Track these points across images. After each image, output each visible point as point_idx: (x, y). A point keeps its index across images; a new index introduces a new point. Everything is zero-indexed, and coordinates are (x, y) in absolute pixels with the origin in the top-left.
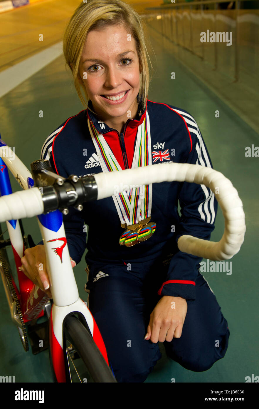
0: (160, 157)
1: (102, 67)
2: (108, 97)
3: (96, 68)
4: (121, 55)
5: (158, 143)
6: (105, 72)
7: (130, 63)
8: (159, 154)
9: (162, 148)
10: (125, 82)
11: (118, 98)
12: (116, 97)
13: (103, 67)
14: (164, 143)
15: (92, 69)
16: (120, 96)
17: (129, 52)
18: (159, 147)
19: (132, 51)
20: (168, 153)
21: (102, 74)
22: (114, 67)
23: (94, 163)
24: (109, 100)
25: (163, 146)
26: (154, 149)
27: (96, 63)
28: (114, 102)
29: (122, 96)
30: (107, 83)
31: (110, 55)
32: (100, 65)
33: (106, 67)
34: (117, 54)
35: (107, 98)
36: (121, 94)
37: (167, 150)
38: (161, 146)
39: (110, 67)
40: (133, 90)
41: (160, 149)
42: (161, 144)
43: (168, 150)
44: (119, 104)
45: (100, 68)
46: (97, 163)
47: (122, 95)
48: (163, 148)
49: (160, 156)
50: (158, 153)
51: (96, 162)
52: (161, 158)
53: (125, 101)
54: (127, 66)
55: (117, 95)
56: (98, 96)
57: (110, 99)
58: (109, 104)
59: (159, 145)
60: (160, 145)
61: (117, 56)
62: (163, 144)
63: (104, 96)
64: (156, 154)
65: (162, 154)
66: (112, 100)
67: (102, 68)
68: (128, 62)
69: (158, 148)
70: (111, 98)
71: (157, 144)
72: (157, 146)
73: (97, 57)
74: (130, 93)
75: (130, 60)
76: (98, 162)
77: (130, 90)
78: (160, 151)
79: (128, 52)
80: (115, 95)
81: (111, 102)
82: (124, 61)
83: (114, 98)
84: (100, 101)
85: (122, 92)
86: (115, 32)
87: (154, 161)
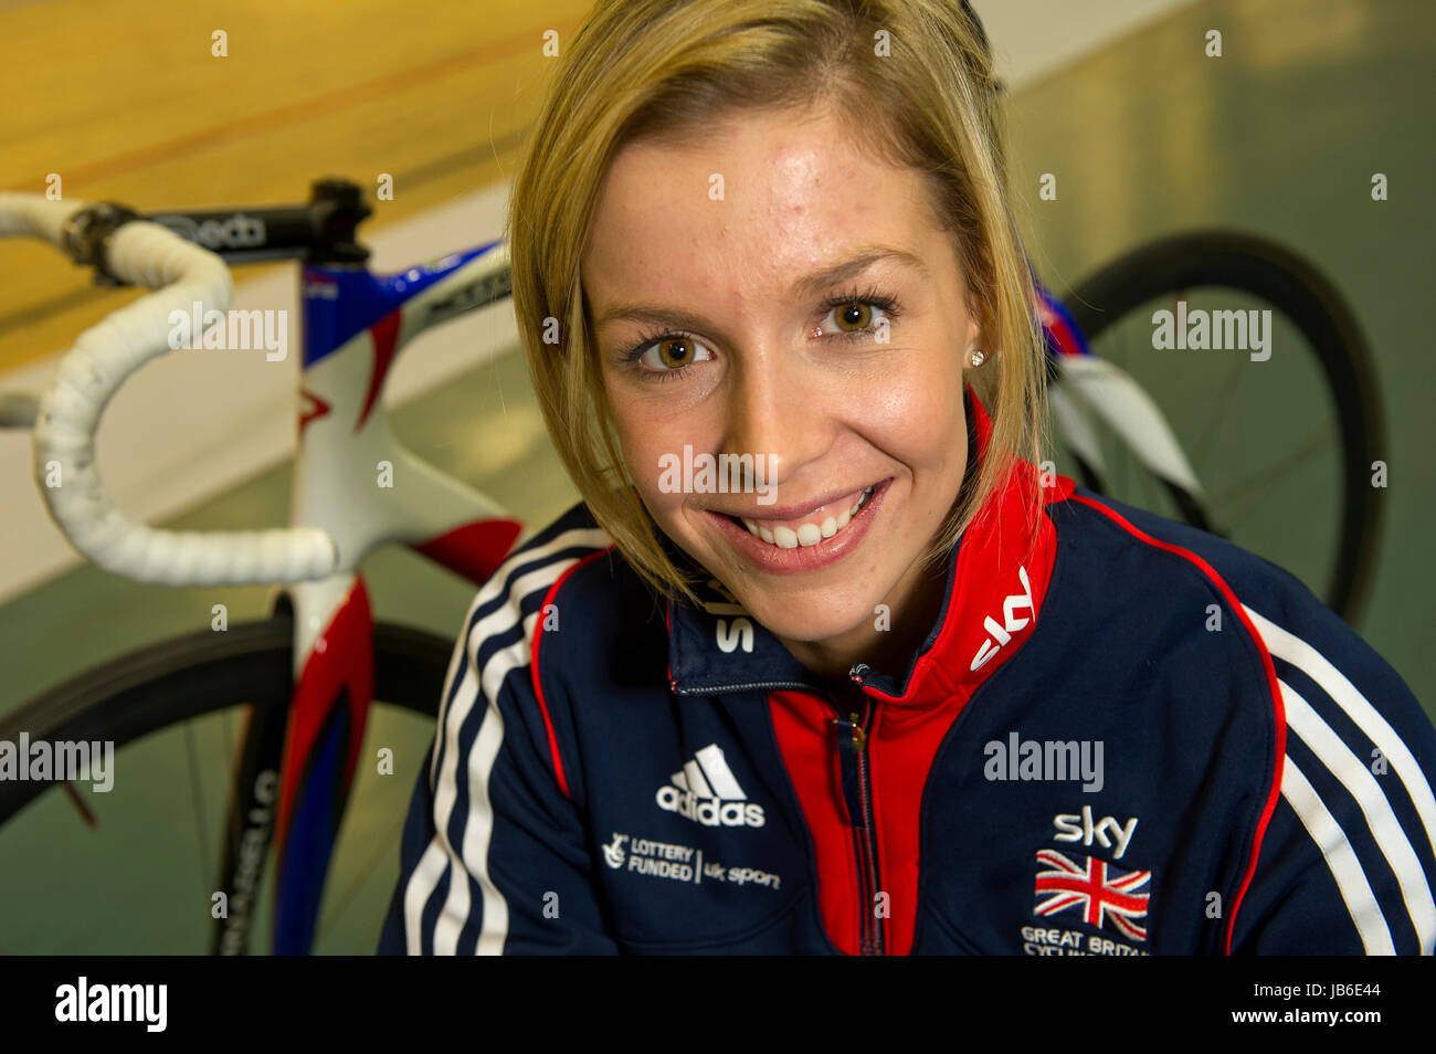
0: (1086, 898)
1: (712, 353)
2: (752, 526)
3: (677, 352)
4: (816, 282)
5: (1088, 810)
6: (723, 378)
8: (1085, 877)
9: (1112, 848)
11: (809, 533)
12: (795, 531)
13: (715, 349)
14: (1133, 823)
15: (654, 358)
16: (819, 524)
18: (1095, 839)
19: (891, 254)
20: (1140, 896)
21: (708, 389)
23: (701, 801)
24: (758, 544)
25: (1125, 838)
26: (1059, 836)
27: (675, 326)
28: (783, 559)
29: (833, 523)
31: (743, 290)
32: (697, 340)
33: (731, 352)
34: (790, 278)
35: (747, 530)
37: (1143, 872)
38: (1108, 832)
39: (746, 355)
40: (914, 482)
41: (1098, 852)
42: (1110, 822)
43: (1147, 877)
44: (815, 566)
45: (701, 354)
46: (714, 808)
47: (837, 515)
48: (1119, 854)
49: (1094, 889)
50: (1085, 869)
51: (710, 801)
52: (1095, 906)
56: (690, 513)
57: (762, 540)
58: (758, 563)
59: (1096, 822)
60: (1103, 825)
61: (794, 289)
62: (1123, 826)
64: (1064, 874)
65: (1105, 883)
66: (775, 545)
67: (713, 357)
69: (1089, 842)
70: (767, 535)
71: (1079, 812)
72: (1081, 824)
76: (723, 803)
77: (891, 480)
78: (1096, 859)
79: (865, 261)
80: (788, 518)
81: (769, 556)
83: (785, 536)
84: (707, 536)
85: (833, 500)
86: (779, 149)
87: (1039, 909)
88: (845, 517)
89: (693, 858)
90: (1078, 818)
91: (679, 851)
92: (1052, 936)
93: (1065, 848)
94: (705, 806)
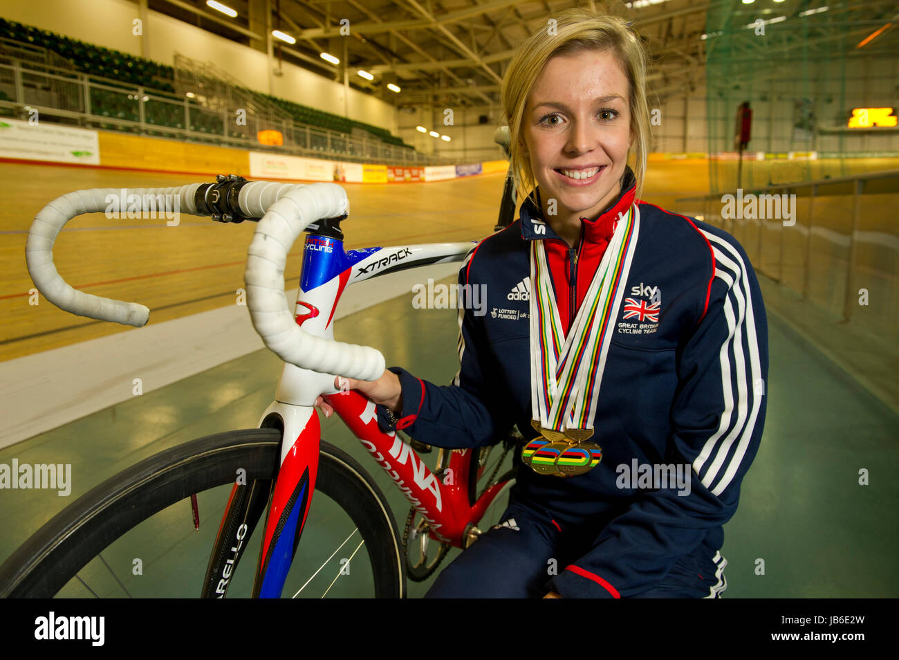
0: (640, 313)
1: (564, 119)
2: (567, 173)
3: (553, 119)
4: (602, 100)
5: (642, 284)
6: (568, 127)
7: (614, 118)
8: (639, 306)
9: (649, 297)
10: (601, 149)
11: (584, 175)
12: (580, 173)
13: (566, 119)
14: (656, 287)
15: (547, 121)
16: (587, 172)
17: (616, 97)
18: (644, 294)
19: (620, 97)
20: (657, 309)
21: (562, 131)
22: (585, 119)
23: (523, 293)
24: (569, 179)
25: (653, 292)
26: (632, 294)
27: (556, 110)
28: (576, 182)
29: (592, 173)
30: (569, 146)
32: (562, 115)
33: (572, 117)
34: (594, 97)
35: (565, 175)
36: (590, 169)
38: (648, 291)
39: (578, 118)
40: (612, 168)
41: (644, 298)
42: (648, 288)
43: (659, 303)
44: (584, 186)
45: (560, 121)
47: (592, 171)
49: (641, 310)
50: (639, 303)
51: (525, 293)
52: (642, 315)
53: (596, 184)
54: (608, 123)
55: (583, 169)
56: (549, 170)
57: (569, 177)
58: (567, 184)
59: (644, 288)
60: (647, 289)
61: (595, 101)
62: (652, 289)
63: (559, 170)
64: (634, 305)
65: (645, 308)
66: (573, 178)
67: (565, 121)
68: (612, 116)
69: (642, 295)
70: (571, 175)
71: (640, 285)
72: (639, 289)
73: (559, 99)
74: (606, 171)
75: (616, 113)
76: (529, 293)
77: (606, 166)
78: (644, 300)
79: (614, 97)
80: (579, 168)
81: (571, 181)
82: (605, 114)
83: (577, 175)
84: (552, 178)
85: (592, 166)
86: (596, 62)
87: (624, 318)
88: (594, 172)
89: (517, 313)
90: (638, 287)
91: (513, 312)
92: (628, 325)
93: (633, 297)
94: (523, 295)
